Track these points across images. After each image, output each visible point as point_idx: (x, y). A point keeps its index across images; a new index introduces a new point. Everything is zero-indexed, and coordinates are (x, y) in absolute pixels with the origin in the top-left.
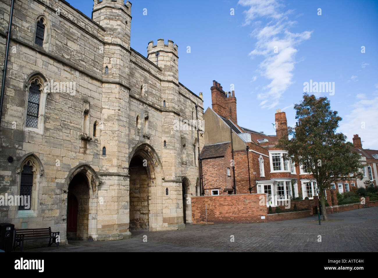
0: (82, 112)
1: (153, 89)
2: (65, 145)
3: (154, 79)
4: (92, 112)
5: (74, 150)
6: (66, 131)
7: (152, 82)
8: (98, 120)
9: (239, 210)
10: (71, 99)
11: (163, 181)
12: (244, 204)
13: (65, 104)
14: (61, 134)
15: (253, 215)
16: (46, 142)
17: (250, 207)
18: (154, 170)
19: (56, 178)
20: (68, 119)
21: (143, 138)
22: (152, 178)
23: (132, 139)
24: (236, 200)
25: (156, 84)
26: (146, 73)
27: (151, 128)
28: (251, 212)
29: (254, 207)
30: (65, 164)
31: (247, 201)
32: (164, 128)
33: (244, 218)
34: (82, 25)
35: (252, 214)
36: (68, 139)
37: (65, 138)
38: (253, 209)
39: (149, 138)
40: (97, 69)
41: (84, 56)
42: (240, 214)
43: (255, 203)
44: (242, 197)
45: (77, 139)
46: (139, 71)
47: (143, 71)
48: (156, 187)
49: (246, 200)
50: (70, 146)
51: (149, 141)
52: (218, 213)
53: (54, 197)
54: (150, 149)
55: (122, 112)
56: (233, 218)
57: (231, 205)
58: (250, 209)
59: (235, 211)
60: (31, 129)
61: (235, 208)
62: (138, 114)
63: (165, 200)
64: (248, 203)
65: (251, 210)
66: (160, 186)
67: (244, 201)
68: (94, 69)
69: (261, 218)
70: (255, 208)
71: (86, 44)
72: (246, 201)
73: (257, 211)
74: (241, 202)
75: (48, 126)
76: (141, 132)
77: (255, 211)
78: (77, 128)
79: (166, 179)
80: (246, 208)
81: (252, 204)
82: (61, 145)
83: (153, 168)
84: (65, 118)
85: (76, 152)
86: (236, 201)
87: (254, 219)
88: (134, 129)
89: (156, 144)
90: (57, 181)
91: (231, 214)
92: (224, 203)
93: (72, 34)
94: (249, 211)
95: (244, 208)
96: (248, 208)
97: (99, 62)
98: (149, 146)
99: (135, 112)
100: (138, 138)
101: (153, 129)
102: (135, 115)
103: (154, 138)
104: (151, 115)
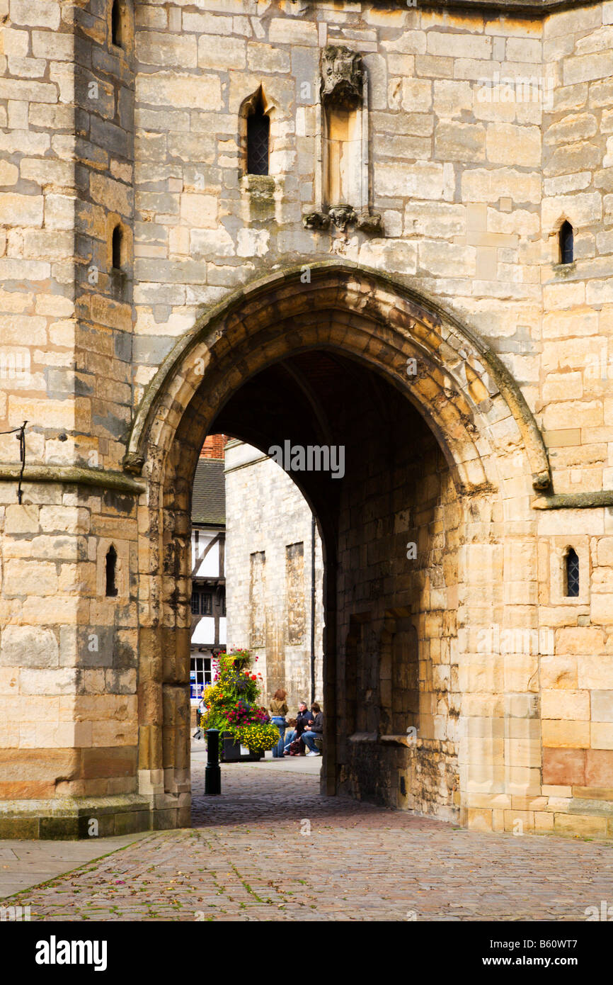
11: (543, 502)
18: (474, 431)
21: (315, 237)
22: (468, 489)
23: (197, 256)
27: (408, 154)
32: (555, 132)
39: (375, 231)
48: (493, 542)
51: (379, 246)
54: (381, 295)
63: (555, 628)
66: (520, 536)
76: (284, 201)
79: (564, 489)
83: (467, 420)
88: (219, 188)
98: (376, 279)
99: (224, 77)
100: (254, 243)
101: (423, 159)
102: (225, 96)
103: (446, 220)
104: (406, 65)
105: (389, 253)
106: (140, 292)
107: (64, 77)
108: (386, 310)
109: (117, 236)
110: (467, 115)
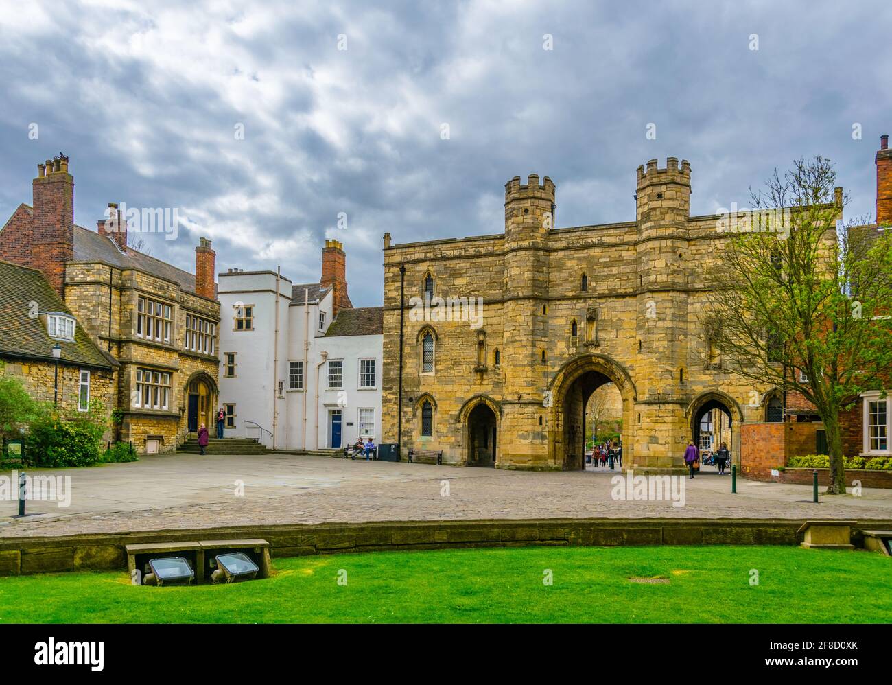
0: (475, 344)
1: (610, 268)
2: (457, 381)
3: (616, 250)
4: (489, 340)
5: (468, 383)
6: (458, 368)
7: (609, 257)
8: (498, 347)
10: (462, 336)
11: (635, 403)
13: (456, 343)
14: (452, 371)
16: (438, 381)
17: (758, 450)
18: (623, 387)
19: (450, 411)
20: (460, 356)
21: (585, 348)
23: (561, 355)
25: (621, 255)
26: (592, 250)
27: (605, 329)
28: (758, 460)
29: (763, 450)
30: (458, 398)
31: (756, 437)
32: (638, 321)
34: (471, 251)
35: (760, 464)
36: (459, 374)
37: (456, 374)
38: (761, 454)
39: (598, 346)
40: (495, 290)
41: (475, 285)
43: (765, 442)
45: (470, 372)
46: (575, 256)
47: (586, 251)
49: (755, 434)
50: (463, 380)
51: (599, 349)
53: (448, 426)
54: (600, 359)
55: (519, 331)
58: (758, 454)
60: (426, 374)
62: (573, 318)
64: (757, 440)
66: (631, 410)
68: (493, 292)
71: (478, 269)
73: (766, 458)
75: (439, 368)
76: (579, 341)
78: (471, 362)
79: (638, 399)
81: (760, 443)
82: (453, 381)
83: (621, 385)
84: (456, 356)
85: (470, 386)
88: (566, 340)
89: (619, 349)
90: (450, 413)
93: (458, 270)
94: (756, 458)
95: (752, 450)
97: (497, 281)
98: (598, 356)
99: (567, 317)
100: (572, 351)
101: (609, 329)
102: (567, 321)
103: (614, 342)
104: (605, 310)
105: (601, 350)
106: (549, 363)
107: (530, 324)
108: (601, 362)
109: (544, 353)
110: (619, 319)
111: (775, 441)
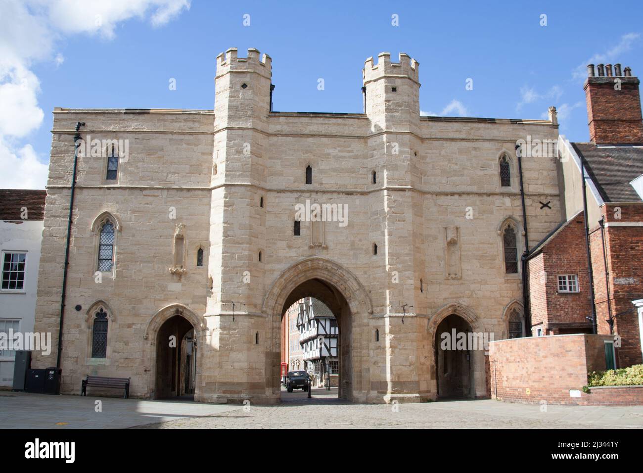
9: (529, 373)
12: (535, 359)
15: (552, 386)
17: (545, 368)
24: (524, 351)
28: (548, 379)
29: (554, 368)
31: (542, 354)
33: (535, 393)
35: (550, 384)
38: (552, 372)
42: (529, 381)
43: (556, 358)
44: (533, 344)
49: (539, 350)
52: (505, 379)
56: (521, 390)
57: (519, 362)
58: (546, 372)
59: (522, 375)
61: (523, 368)
64: (543, 357)
65: (548, 374)
67: (536, 352)
69: (569, 393)
70: (557, 370)
72: (538, 352)
73: (560, 377)
74: (530, 355)
77: (558, 377)
80: (538, 368)
81: (550, 360)
86: (523, 353)
87: (554, 395)
91: (518, 381)
92: (511, 356)
94: (544, 377)
95: (535, 368)
96: (543, 368)
111: (573, 356)
